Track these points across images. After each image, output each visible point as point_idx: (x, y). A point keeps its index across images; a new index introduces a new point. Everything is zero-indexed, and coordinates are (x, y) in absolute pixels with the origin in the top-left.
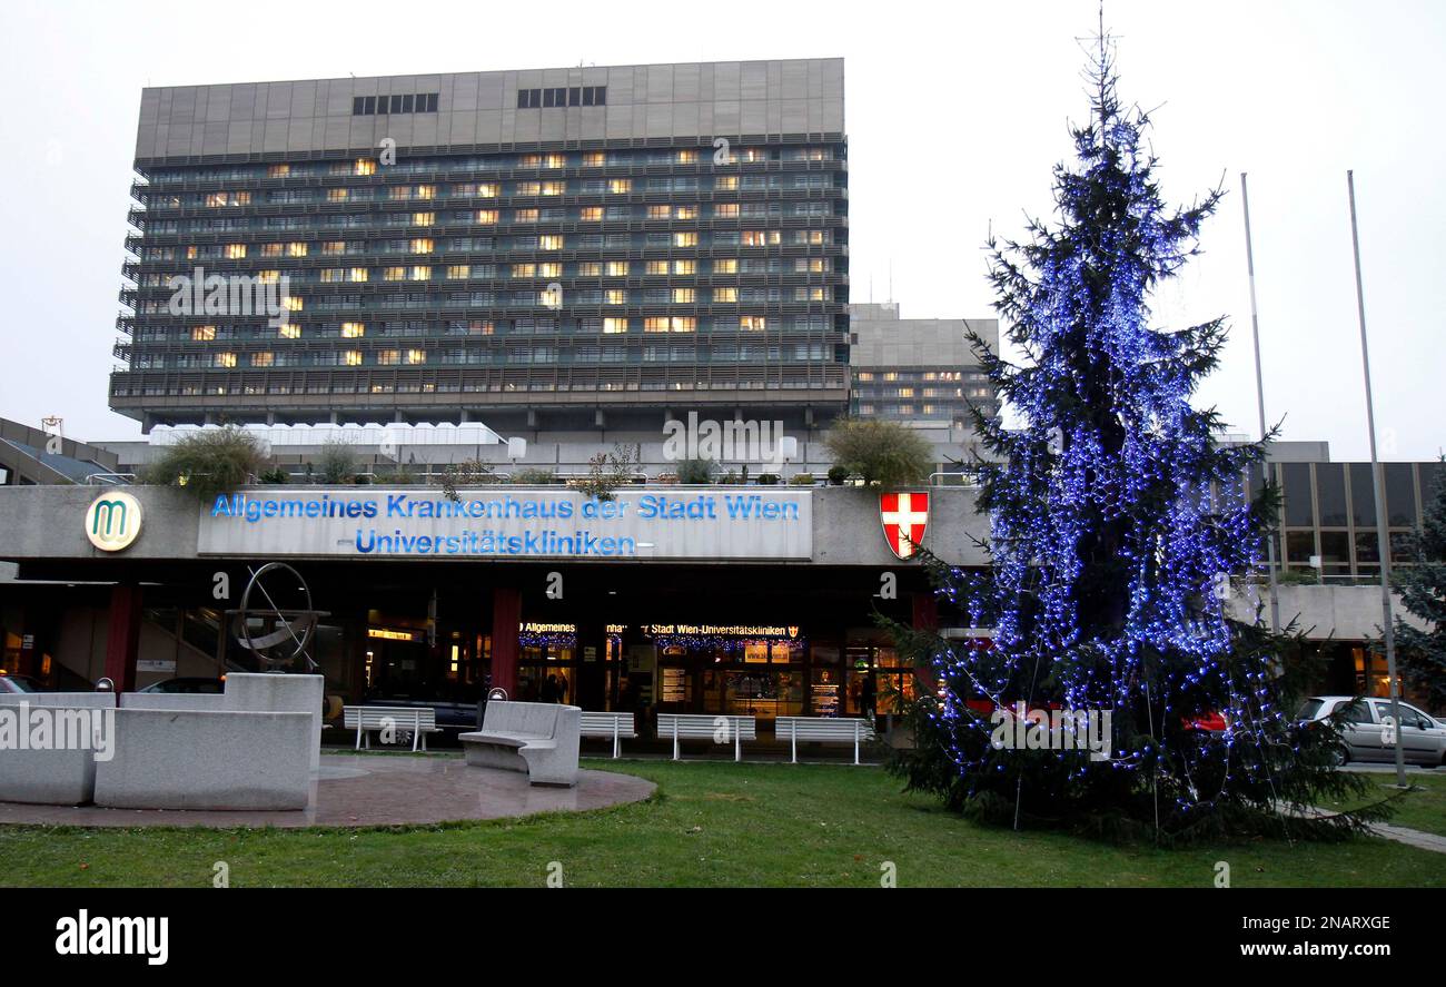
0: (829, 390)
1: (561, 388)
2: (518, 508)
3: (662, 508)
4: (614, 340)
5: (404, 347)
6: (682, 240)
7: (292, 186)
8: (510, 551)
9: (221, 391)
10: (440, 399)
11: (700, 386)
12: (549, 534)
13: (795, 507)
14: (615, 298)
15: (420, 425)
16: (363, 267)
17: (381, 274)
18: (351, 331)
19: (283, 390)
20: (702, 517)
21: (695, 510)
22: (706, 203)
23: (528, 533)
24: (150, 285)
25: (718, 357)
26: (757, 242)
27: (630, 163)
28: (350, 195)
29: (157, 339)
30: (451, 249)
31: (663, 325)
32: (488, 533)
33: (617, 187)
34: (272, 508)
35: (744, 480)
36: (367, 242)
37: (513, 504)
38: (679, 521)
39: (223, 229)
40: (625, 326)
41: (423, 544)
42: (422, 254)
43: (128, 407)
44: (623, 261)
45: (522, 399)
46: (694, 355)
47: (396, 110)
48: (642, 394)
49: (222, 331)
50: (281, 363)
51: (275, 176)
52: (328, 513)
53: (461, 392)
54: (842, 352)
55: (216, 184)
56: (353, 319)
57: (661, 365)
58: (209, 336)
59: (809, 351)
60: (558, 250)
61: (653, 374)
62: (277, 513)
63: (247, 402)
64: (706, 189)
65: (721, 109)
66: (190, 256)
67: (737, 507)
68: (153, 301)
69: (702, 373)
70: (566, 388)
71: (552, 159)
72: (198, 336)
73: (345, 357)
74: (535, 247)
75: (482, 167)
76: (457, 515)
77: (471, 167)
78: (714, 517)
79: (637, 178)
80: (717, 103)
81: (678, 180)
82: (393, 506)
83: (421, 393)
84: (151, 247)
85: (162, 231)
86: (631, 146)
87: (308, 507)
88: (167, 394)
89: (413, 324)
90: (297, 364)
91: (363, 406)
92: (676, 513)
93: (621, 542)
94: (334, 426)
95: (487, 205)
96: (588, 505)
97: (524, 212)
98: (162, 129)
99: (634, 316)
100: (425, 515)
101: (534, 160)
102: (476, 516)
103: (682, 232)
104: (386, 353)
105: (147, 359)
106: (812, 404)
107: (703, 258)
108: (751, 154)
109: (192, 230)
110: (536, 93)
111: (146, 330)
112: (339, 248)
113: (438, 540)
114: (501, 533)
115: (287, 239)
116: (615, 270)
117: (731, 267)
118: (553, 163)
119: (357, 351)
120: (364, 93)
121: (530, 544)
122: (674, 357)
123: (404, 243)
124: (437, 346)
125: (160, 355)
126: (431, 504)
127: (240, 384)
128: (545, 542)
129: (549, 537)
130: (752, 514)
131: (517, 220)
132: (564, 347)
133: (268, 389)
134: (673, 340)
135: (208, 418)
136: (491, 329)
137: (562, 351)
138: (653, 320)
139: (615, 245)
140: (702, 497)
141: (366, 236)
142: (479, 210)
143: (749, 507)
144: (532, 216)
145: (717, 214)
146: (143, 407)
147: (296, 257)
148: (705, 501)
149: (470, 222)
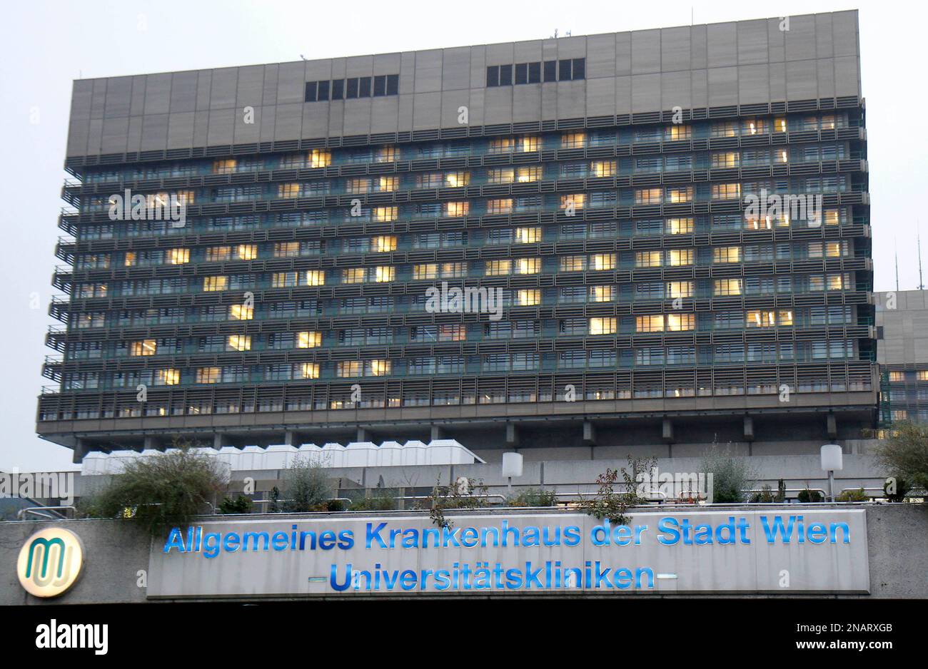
0: (854, 393)
1: (543, 398)
2: (517, 535)
3: (686, 533)
4: (602, 343)
5: (366, 356)
6: (676, 227)
7: (240, 182)
8: (509, 585)
9: (162, 412)
10: (407, 415)
11: (702, 392)
12: (553, 564)
13: (846, 530)
14: (601, 294)
15: (386, 444)
16: (319, 269)
17: (340, 276)
18: (307, 340)
19: (232, 408)
20: (733, 542)
21: (725, 534)
22: (702, 184)
23: (528, 564)
24: (83, 296)
25: (722, 358)
26: (763, 225)
27: (614, 142)
28: (303, 190)
29: (91, 356)
30: (417, 246)
31: (657, 323)
32: (482, 565)
33: (600, 170)
34: (233, 542)
35: (781, 498)
36: (323, 241)
37: (510, 529)
38: (706, 547)
39: (163, 232)
40: (614, 326)
41: (408, 580)
42: (384, 253)
43: (58, 433)
44: (610, 253)
45: (501, 412)
46: (694, 356)
47: (352, 94)
48: (635, 403)
49: (164, 344)
50: (229, 378)
51: (221, 171)
52: (297, 545)
53: (431, 406)
54: (867, 347)
55: (157, 183)
56: (308, 328)
57: (657, 369)
58: (148, 351)
59: (828, 347)
60: (536, 243)
61: (647, 379)
62: (239, 547)
63: (191, 423)
64: (701, 167)
65: (715, 77)
66: (128, 263)
67: (775, 529)
68: (87, 313)
69: (703, 376)
70: (549, 398)
71: (526, 142)
72: (137, 351)
73: (300, 369)
74: (509, 241)
75: (449, 154)
76: (445, 545)
77: (437, 155)
78: (748, 542)
79: (622, 158)
80: (710, 70)
81: (670, 160)
82: (372, 535)
83: (386, 407)
84: (84, 254)
85: (97, 236)
86: (615, 123)
87: (275, 539)
88: (102, 418)
89: (375, 331)
90: (247, 379)
91: (320, 424)
92: (702, 538)
93: (639, 574)
94: (289, 447)
95: (456, 195)
96: (599, 530)
97: (497, 202)
98: (97, 124)
99: (624, 315)
100: (409, 546)
101: (506, 143)
102: (468, 545)
103: (675, 217)
104: (346, 364)
105: (80, 379)
106: (834, 410)
107: (700, 245)
108: (752, 126)
109: (130, 234)
110: (506, 69)
111: (79, 346)
112: (293, 249)
113: (424, 574)
114: (498, 565)
115: (235, 241)
116: (601, 263)
117: (734, 255)
118: (528, 146)
119: (315, 363)
120: (317, 77)
121: (531, 577)
122: (672, 360)
123: (365, 241)
124: (402, 355)
125: (94, 374)
126: (416, 533)
127: (184, 403)
128: (549, 575)
129: (553, 569)
130: (794, 537)
131: (490, 211)
132: (545, 351)
133: (215, 409)
134: (669, 340)
135: (148, 443)
136: (463, 334)
137: (544, 357)
138: (646, 318)
139: (600, 235)
140: (732, 519)
141: (322, 235)
142: (447, 202)
143: (790, 529)
144: (506, 206)
145: (715, 196)
146: (75, 433)
147: (245, 261)
148: (736, 523)
149: (437, 215)
